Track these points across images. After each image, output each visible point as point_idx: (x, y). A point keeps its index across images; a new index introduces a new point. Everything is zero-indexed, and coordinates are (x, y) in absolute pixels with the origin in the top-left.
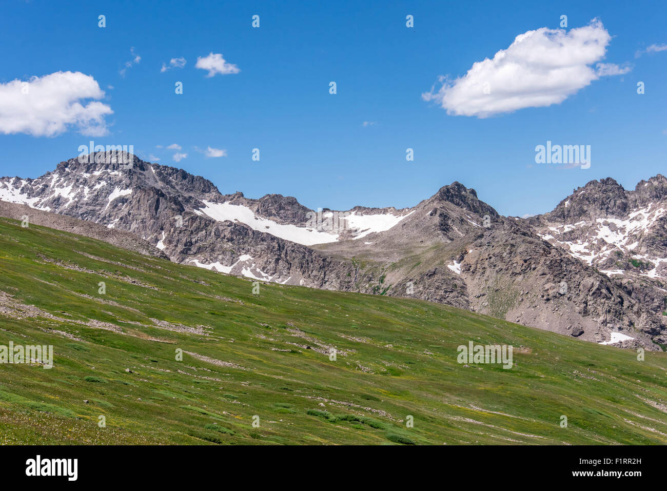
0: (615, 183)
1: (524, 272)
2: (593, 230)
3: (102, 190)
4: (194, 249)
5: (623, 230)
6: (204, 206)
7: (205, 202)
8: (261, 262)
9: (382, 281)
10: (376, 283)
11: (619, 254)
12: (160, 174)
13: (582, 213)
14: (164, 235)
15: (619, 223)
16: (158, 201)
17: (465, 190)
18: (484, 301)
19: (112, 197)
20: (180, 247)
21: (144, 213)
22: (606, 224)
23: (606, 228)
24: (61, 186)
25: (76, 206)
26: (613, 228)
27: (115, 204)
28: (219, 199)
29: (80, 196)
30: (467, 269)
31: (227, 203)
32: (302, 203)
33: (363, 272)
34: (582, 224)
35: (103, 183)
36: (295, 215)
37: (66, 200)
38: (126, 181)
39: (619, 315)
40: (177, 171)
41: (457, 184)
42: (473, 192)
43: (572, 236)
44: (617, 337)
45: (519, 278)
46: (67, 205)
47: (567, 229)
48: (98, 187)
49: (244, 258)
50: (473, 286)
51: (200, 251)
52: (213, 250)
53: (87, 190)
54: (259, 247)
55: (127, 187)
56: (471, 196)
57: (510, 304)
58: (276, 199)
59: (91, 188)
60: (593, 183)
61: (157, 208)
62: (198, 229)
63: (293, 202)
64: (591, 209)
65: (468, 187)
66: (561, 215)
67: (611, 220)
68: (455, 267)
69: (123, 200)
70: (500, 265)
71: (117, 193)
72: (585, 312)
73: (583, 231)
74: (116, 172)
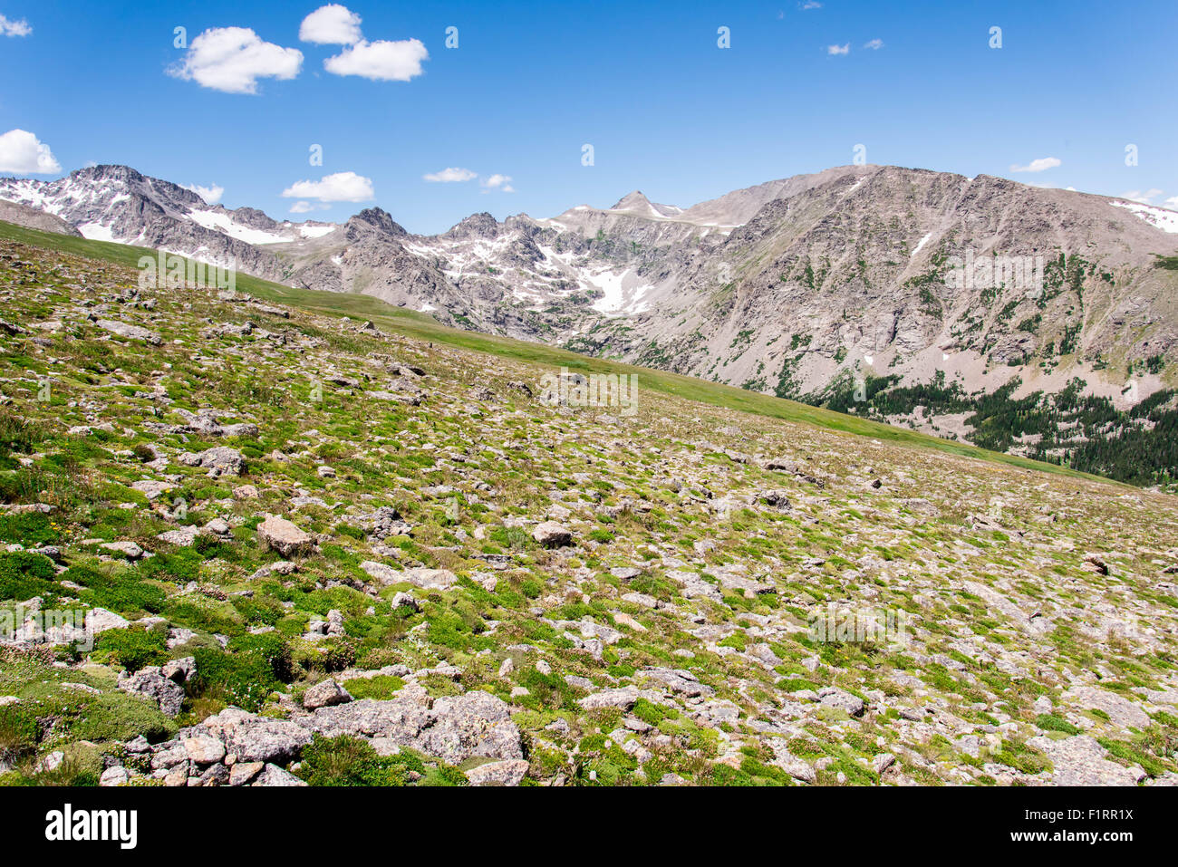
0: (490, 216)
1: (379, 265)
2: (470, 247)
3: (106, 195)
4: (165, 241)
5: (490, 248)
6: (190, 212)
7: (191, 209)
8: (214, 252)
9: (291, 268)
10: (286, 269)
11: (481, 263)
12: (155, 186)
13: (466, 235)
14: (145, 229)
15: (489, 243)
16: (143, 204)
17: (383, 213)
18: (351, 283)
19: (114, 201)
20: (155, 239)
21: (134, 214)
22: (481, 243)
23: (480, 246)
24: (74, 189)
25: (84, 206)
26: (485, 246)
27: (116, 206)
28: (205, 207)
29: (89, 198)
30: (345, 262)
31: (210, 211)
32: (268, 215)
33: (280, 261)
34: (465, 242)
35: (108, 189)
36: (262, 224)
37: (77, 201)
38: (126, 189)
39: (430, 294)
40: (170, 184)
41: (377, 209)
42: (389, 215)
43: (456, 251)
44: (426, 308)
45: (376, 269)
46: (76, 205)
47: (455, 245)
48: (103, 192)
49: (202, 248)
50: (346, 273)
51: (169, 241)
52: (179, 242)
53: (94, 193)
54: (213, 242)
55: (127, 193)
56: (387, 218)
57: (366, 285)
58: (248, 210)
59: (97, 192)
60: (476, 215)
61: (142, 209)
62: (169, 226)
63: (261, 214)
64: (473, 233)
65: (386, 211)
66: (453, 235)
67: (485, 241)
68: (337, 260)
69: (123, 203)
70: (366, 260)
71: (119, 197)
72: (410, 292)
73: (464, 247)
74: (119, 182)
